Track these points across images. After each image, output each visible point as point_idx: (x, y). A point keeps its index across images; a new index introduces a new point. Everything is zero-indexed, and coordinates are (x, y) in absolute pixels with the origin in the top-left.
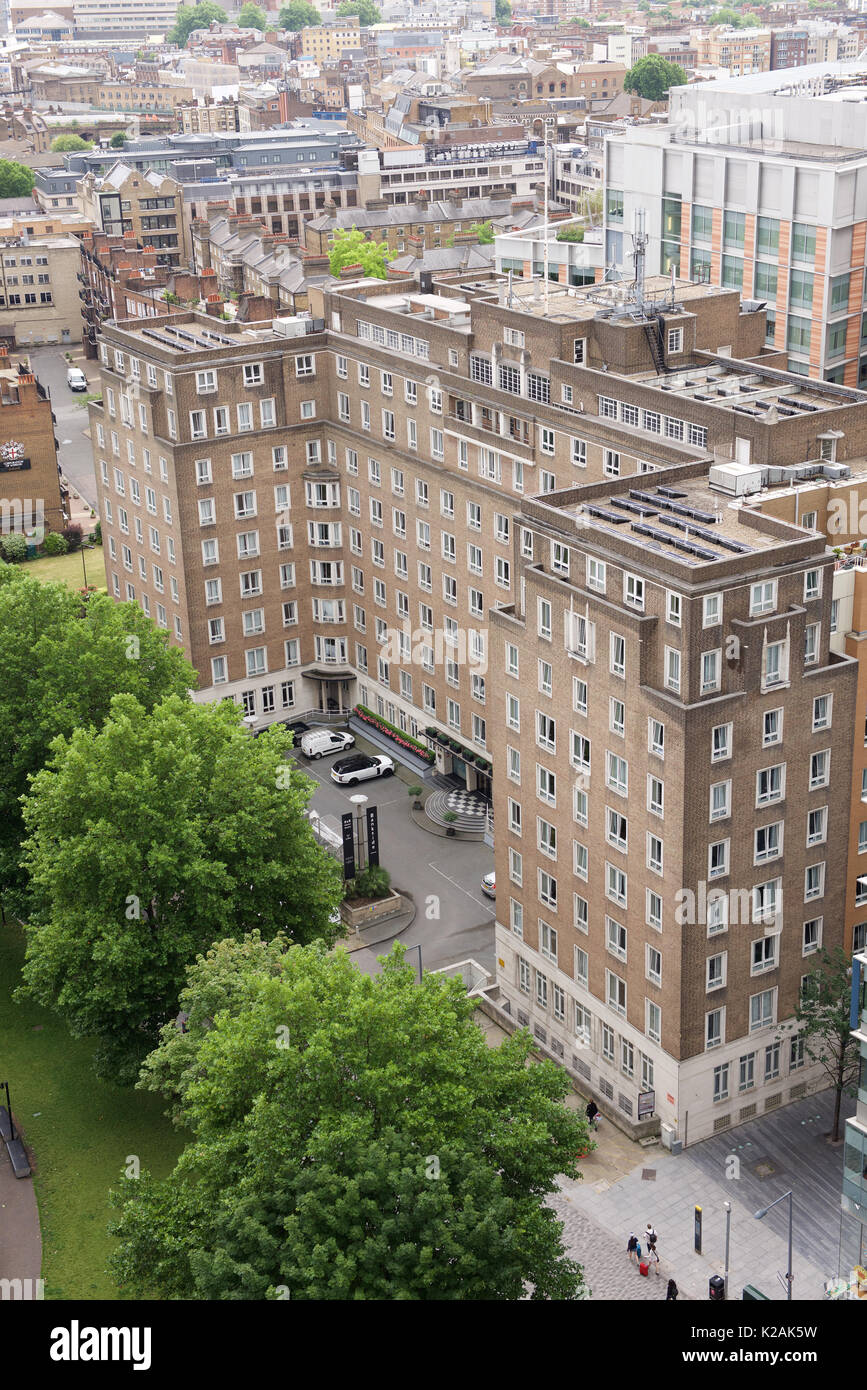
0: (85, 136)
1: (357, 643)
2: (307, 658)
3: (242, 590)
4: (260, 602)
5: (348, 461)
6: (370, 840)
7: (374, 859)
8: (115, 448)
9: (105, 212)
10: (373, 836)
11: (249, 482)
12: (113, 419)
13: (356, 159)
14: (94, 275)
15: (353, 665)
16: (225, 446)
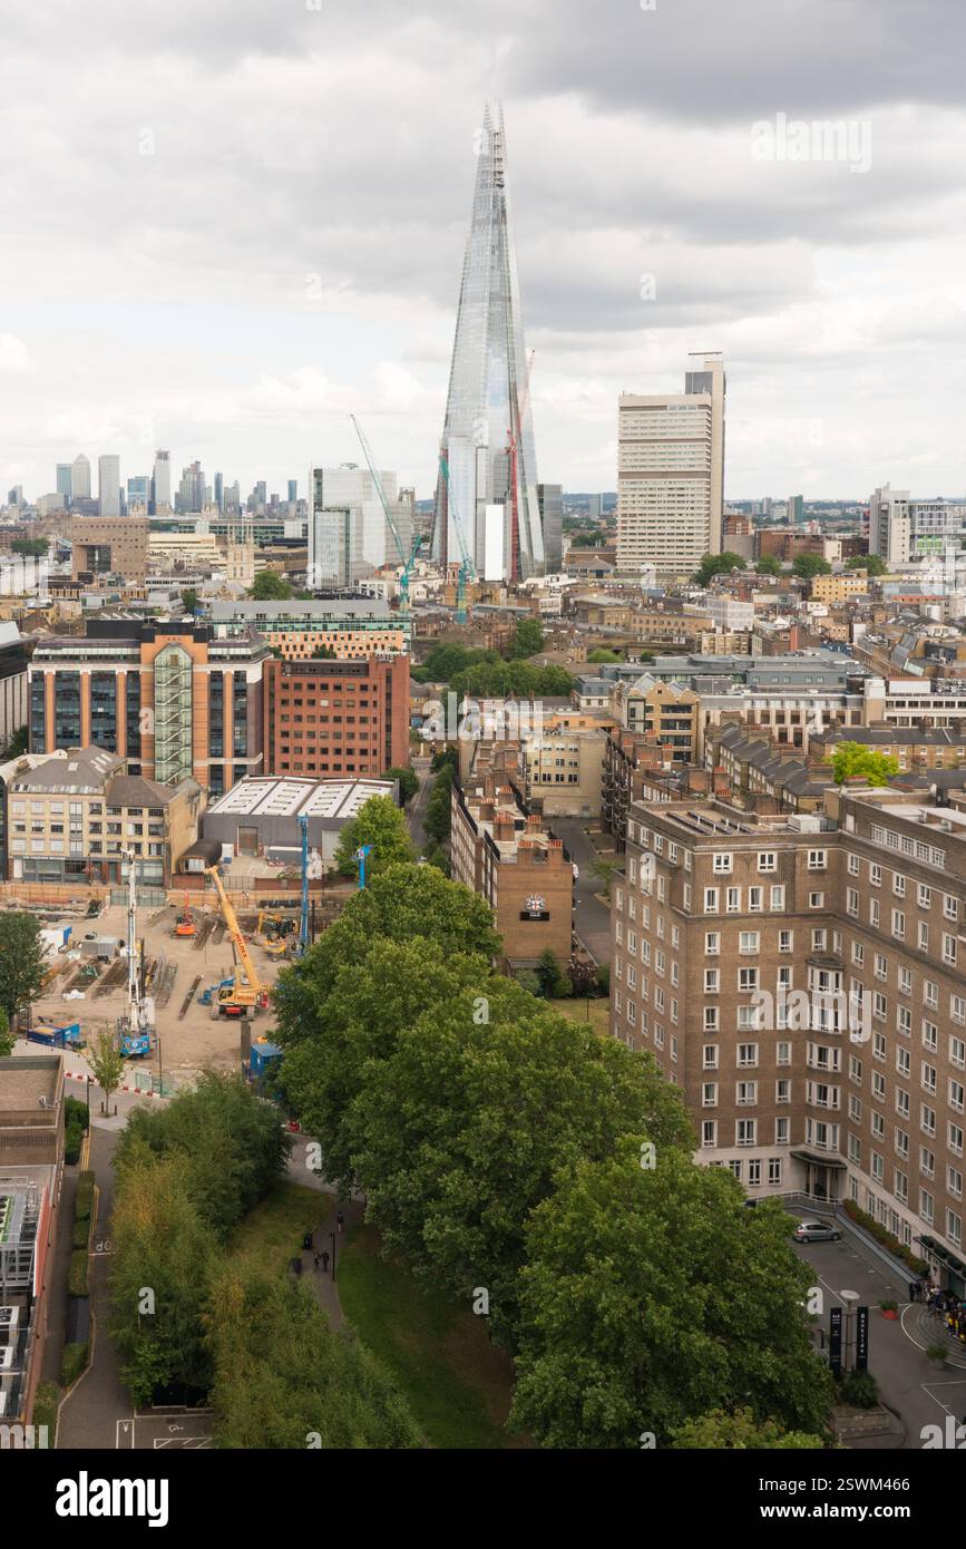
0: (617, 652)
1: (850, 1134)
2: (798, 1138)
3: (739, 1060)
4: (754, 1074)
5: (854, 953)
6: (859, 1343)
7: (862, 1363)
8: (632, 912)
9: (632, 712)
10: (863, 1338)
11: (754, 959)
12: (632, 886)
13: (862, 684)
14: (616, 764)
15: (845, 1155)
16: (735, 922)
